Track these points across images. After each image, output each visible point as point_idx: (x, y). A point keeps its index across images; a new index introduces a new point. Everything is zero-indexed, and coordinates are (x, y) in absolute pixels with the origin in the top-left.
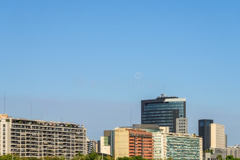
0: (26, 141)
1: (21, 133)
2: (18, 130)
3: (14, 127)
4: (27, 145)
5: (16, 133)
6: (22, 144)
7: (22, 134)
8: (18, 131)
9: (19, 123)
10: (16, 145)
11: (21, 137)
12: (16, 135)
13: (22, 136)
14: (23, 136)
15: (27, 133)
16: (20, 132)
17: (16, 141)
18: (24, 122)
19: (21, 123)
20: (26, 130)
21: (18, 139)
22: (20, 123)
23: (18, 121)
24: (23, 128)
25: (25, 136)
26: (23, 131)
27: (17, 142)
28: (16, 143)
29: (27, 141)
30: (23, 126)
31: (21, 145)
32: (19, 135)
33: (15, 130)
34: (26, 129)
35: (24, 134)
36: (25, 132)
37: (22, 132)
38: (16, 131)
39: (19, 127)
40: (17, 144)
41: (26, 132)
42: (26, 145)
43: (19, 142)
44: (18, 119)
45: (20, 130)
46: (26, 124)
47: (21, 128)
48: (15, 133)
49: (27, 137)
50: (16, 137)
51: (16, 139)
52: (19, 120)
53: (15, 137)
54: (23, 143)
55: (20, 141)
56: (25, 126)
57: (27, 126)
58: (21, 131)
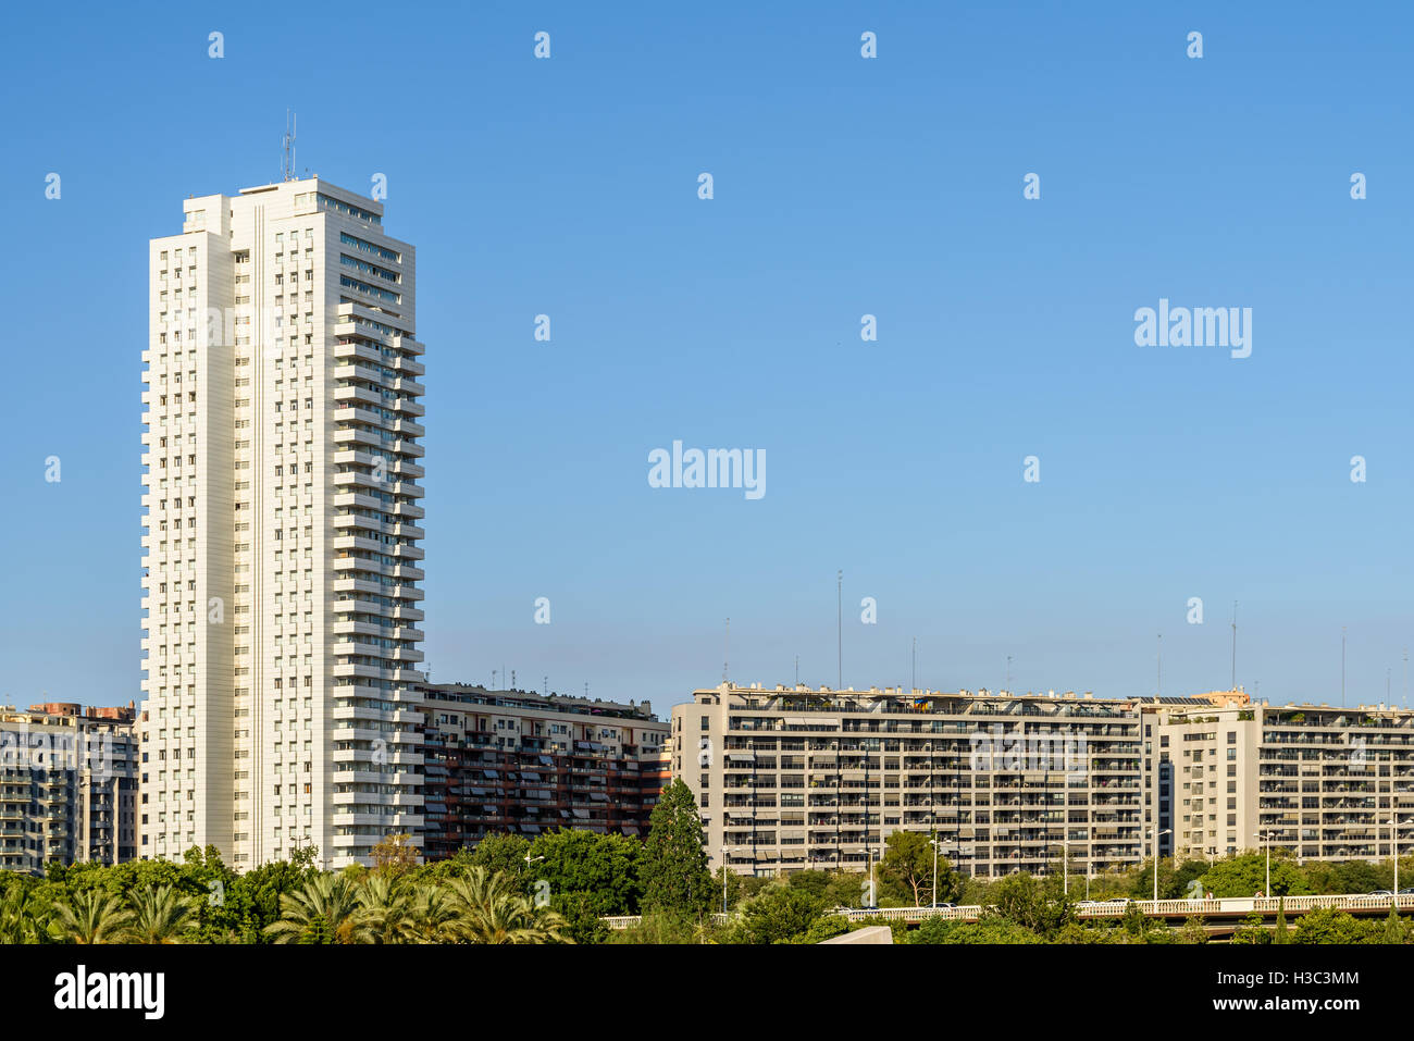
0: (1322, 795)
1: (1303, 765)
2: (1290, 753)
3: (1275, 741)
4: (1326, 810)
5: (1282, 766)
6: (1304, 807)
7: (1307, 769)
8: (1287, 758)
9: (1293, 724)
10: (1282, 815)
11: (1300, 779)
12: (1279, 774)
13: (1304, 774)
14: (1309, 774)
15: (1325, 763)
16: (1297, 758)
17: (1282, 799)
18: (1313, 717)
19: (1302, 724)
20: (1323, 750)
21: (1287, 790)
22: (1297, 724)
23: (1287, 716)
24: (1311, 742)
25: (1318, 774)
26: (1309, 754)
27: (1285, 803)
28: (1280, 807)
29: (1325, 795)
30: (1311, 735)
31: (1299, 813)
32: (1293, 771)
33: (1275, 751)
34: (1321, 746)
35: (1314, 769)
36: (1318, 758)
37: (1304, 758)
38: (1280, 758)
39: (1293, 741)
40: (1285, 810)
41: (1324, 758)
42: (1322, 810)
43: (1291, 801)
44: (1287, 707)
45: (1298, 750)
46: (1324, 725)
47: (1303, 741)
48: (1275, 766)
49: (1326, 778)
50: (1282, 782)
51: (1279, 790)
52: (1295, 713)
53: (1275, 782)
54: (1310, 803)
55: (1298, 797)
56: (1319, 734)
57: (1325, 735)
58: (1300, 754)
